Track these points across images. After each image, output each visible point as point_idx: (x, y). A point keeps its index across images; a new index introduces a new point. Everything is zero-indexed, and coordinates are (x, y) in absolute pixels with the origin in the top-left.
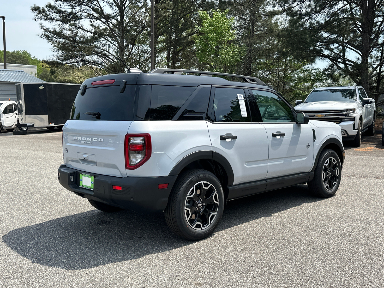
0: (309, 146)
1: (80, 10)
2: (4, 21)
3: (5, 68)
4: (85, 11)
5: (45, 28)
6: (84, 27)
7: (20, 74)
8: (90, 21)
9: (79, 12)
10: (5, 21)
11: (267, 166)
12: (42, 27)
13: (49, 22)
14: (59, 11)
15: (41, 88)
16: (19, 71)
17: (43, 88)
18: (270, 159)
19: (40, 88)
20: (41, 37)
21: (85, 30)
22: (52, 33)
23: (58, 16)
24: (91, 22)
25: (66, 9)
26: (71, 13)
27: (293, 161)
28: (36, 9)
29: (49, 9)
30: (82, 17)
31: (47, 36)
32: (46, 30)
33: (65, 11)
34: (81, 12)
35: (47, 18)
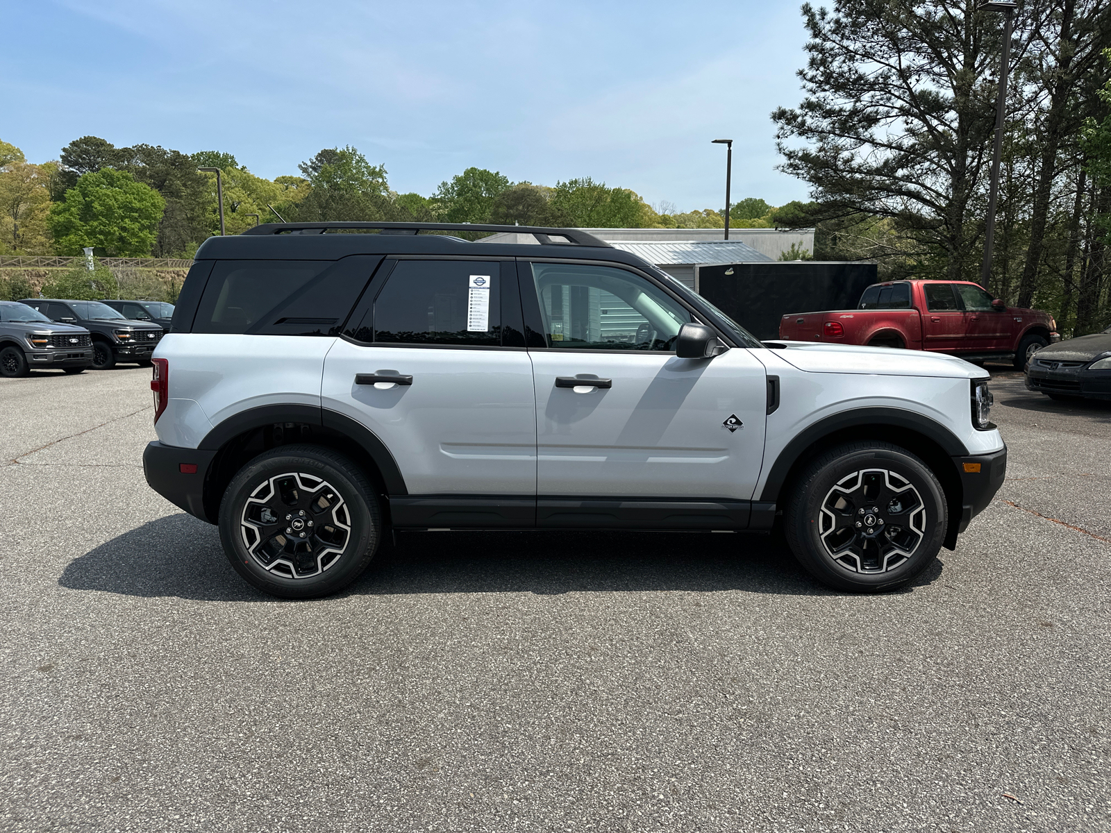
0: (738, 423)
1: (872, 102)
2: (729, 148)
3: (726, 238)
4: (881, 102)
5: (786, 151)
6: (875, 137)
7: (730, 248)
8: (906, 121)
9: (868, 107)
10: (731, 148)
11: (534, 461)
12: (780, 149)
13: (807, 138)
14: (828, 114)
15: (729, 273)
16: (734, 243)
17: (733, 272)
18: (543, 446)
19: (726, 273)
20: (783, 171)
21: (877, 144)
22: (801, 159)
23: (825, 124)
24: (907, 124)
25: (841, 106)
26: (854, 112)
27: (651, 460)
28: (780, 115)
29: (806, 110)
30: (878, 117)
31: (795, 167)
32: (790, 155)
33: (841, 110)
34: (872, 106)
35: (804, 130)
